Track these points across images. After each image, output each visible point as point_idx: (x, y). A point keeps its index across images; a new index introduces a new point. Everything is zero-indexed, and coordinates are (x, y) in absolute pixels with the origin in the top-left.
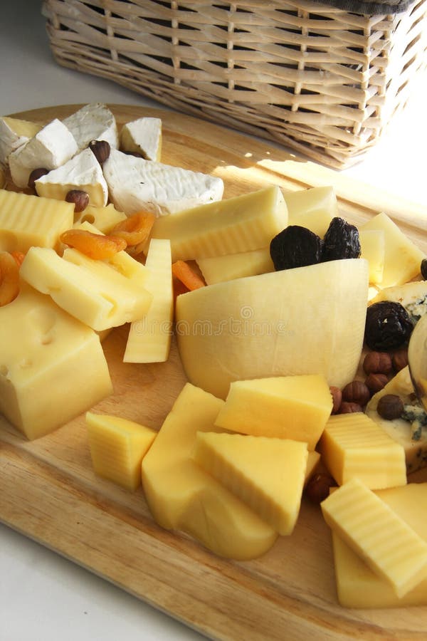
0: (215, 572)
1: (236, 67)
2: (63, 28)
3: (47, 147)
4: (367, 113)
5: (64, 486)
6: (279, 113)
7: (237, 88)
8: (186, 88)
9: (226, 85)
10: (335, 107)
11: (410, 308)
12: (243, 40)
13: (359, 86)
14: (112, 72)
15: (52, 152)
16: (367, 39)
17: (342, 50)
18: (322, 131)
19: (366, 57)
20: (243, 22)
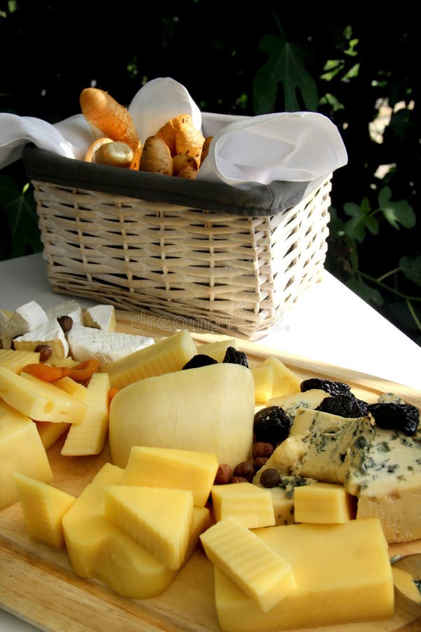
0: (118, 609)
1: (169, 273)
2: (56, 264)
3: (24, 317)
4: (262, 296)
5: (6, 550)
6: (202, 304)
7: (172, 289)
8: (138, 295)
9: (164, 288)
10: (239, 294)
11: (289, 411)
12: (171, 251)
13: (253, 275)
14: (89, 290)
15: (28, 321)
16: (252, 237)
17: (238, 249)
18: (233, 314)
19: (254, 250)
20: (170, 236)
